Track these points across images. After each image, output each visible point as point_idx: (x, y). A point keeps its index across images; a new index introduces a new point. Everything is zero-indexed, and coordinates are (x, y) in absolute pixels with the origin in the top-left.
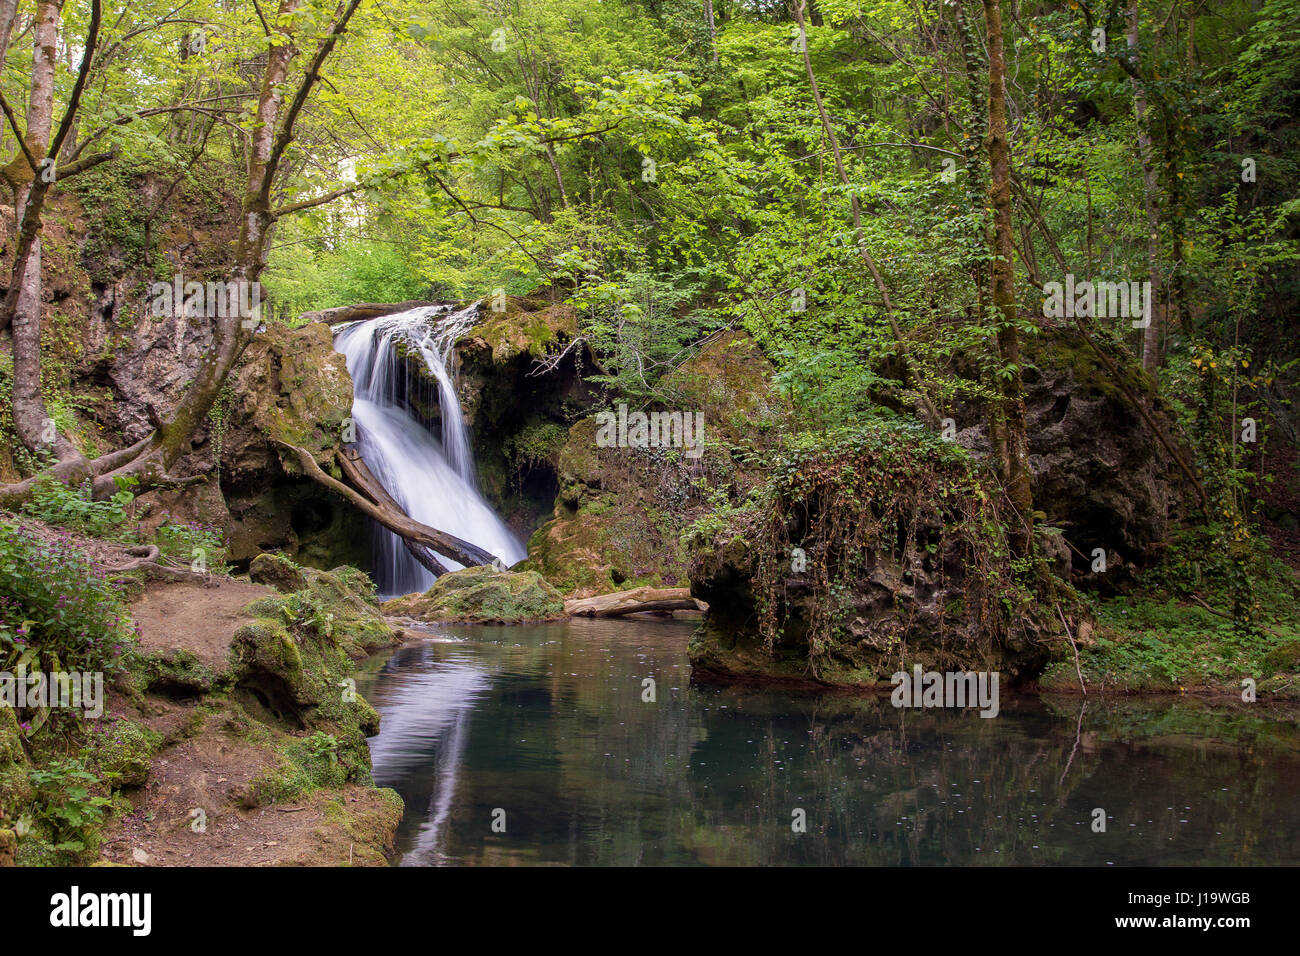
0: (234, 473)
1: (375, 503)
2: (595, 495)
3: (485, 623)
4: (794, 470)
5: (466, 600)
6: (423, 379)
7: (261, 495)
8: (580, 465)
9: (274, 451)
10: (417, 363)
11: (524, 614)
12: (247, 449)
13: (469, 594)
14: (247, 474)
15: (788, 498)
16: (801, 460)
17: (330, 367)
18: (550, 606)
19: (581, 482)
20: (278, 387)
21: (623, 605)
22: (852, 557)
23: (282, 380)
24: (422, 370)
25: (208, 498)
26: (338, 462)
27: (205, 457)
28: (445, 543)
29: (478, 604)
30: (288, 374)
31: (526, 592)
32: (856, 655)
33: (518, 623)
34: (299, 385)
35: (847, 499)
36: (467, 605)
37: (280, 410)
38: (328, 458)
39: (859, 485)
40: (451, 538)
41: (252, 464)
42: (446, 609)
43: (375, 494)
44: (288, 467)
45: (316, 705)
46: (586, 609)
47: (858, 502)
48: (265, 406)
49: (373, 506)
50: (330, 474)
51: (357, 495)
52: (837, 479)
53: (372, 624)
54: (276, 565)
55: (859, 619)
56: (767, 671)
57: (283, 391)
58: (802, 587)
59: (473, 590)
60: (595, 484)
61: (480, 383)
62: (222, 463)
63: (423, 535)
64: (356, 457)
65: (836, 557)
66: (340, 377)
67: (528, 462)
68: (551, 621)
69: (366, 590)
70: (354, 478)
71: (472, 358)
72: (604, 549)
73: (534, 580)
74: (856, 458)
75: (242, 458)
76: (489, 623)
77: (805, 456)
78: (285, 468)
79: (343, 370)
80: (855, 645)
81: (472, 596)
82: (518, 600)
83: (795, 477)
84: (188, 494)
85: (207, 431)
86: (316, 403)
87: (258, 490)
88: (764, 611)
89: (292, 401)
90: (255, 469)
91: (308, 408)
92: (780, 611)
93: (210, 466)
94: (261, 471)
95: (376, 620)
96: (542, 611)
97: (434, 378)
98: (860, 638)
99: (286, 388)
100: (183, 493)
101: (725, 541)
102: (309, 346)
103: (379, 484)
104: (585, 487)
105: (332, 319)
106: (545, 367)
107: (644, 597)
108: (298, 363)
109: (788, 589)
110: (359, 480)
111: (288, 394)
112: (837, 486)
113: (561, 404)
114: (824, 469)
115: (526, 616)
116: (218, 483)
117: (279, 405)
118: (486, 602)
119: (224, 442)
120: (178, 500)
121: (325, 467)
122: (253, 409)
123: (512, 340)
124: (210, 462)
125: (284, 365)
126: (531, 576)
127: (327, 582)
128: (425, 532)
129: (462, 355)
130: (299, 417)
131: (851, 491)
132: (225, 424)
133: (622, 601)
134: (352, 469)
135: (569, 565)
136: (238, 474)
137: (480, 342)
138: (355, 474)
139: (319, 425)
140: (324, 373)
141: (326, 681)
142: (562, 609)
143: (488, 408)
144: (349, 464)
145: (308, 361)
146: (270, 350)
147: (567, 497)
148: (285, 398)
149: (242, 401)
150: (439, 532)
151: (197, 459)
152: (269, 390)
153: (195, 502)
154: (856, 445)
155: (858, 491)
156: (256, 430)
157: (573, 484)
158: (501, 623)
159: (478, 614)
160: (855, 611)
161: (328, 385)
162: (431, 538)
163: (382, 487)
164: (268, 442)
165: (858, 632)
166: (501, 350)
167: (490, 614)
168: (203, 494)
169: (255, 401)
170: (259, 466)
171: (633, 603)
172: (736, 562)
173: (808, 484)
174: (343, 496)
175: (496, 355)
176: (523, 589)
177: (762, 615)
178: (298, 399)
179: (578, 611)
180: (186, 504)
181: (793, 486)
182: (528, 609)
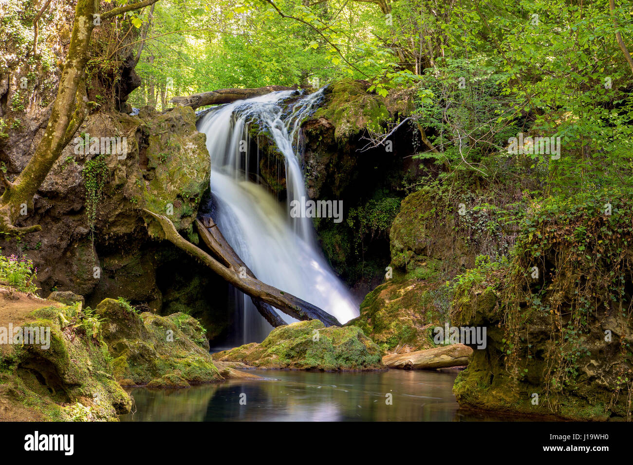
0: (107, 237)
1: (227, 265)
2: (422, 261)
3: (308, 370)
4: (533, 229)
5: (292, 349)
6: (271, 155)
7: (131, 256)
8: (409, 234)
9: (140, 217)
10: (268, 140)
11: (343, 363)
12: (118, 215)
13: (295, 343)
14: (118, 237)
15: (528, 254)
16: (540, 221)
17: (191, 145)
18: (368, 358)
19: (410, 249)
20: (146, 162)
21: (437, 360)
22: (583, 305)
23: (149, 156)
24: (270, 148)
25: (85, 258)
26: (196, 229)
27: (82, 223)
28: (287, 302)
29: (302, 353)
30: (154, 151)
31: (345, 344)
32: (590, 392)
33: (337, 371)
34: (164, 161)
35: (578, 255)
36: (293, 353)
37: (147, 183)
38: (187, 225)
39: (590, 243)
40: (292, 298)
41: (121, 230)
42: (274, 356)
43: (227, 259)
44: (152, 233)
45: (80, 385)
46: (404, 363)
47: (589, 258)
48: (133, 179)
49: (224, 268)
50: (188, 240)
51: (210, 258)
52: (571, 238)
53: (199, 362)
54: (117, 308)
55: (593, 361)
56: (517, 407)
57: (150, 165)
58: (543, 332)
59: (298, 341)
60: (420, 251)
61: (325, 159)
62: (95, 227)
63: (268, 295)
64: (212, 224)
65: (570, 306)
66: (199, 154)
67: (370, 234)
68: (368, 371)
69: (196, 334)
70: (210, 243)
71: (317, 136)
72: (426, 310)
73: (355, 333)
74: (589, 219)
75: (113, 224)
76: (312, 369)
77: (544, 217)
78: (149, 233)
79: (203, 148)
80: (589, 384)
81: (297, 345)
82: (338, 350)
83: (534, 236)
84: (69, 254)
85: (84, 199)
86: (177, 178)
87: (127, 253)
88: (509, 352)
89: (158, 174)
90: (125, 234)
91: (171, 180)
92: (523, 353)
93: (86, 231)
94: (129, 235)
95: (202, 359)
96: (360, 361)
97: (281, 155)
98: (592, 378)
99: (153, 163)
100: (64, 253)
101: (479, 292)
102: (173, 126)
103: (232, 249)
104: (412, 253)
105: (196, 102)
106: (372, 144)
107: (457, 354)
108: (163, 142)
109: (531, 334)
110: (215, 245)
111: (154, 169)
112: (570, 244)
113: (401, 179)
114: (560, 229)
115: (345, 365)
116: (92, 245)
117: (145, 177)
118: (309, 352)
119: (98, 210)
120: (60, 258)
121: (183, 233)
122: (122, 182)
123: (352, 120)
124: (86, 227)
125: (151, 143)
126: (352, 330)
127: (161, 325)
128: (270, 292)
129: (308, 134)
130: (162, 188)
131: (582, 248)
132: (99, 193)
133: (436, 355)
134: (208, 235)
135: (394, 323)
136: (110, 238)
137: (324, 122)
138: (210, 239)
139: (179, 196)
140: (186, 150)
141: (88, 369)
142: (379, 361)
143: (333, 182)
144: (205, 231)
145: (173, 140)
146: (138, 130)
147: (396, 263)
148: (151, 173)
149: (113, 175)
150: (282, 293)
151: (75, 224)
152: (137, 165)
153: (74, 262)
154: (589, 208)
155: (590, 248)
156: (125, 199)
157: (402, 251)
158: (322, 370)
159: (302, 362)
160: (589, 354)
161: (188, 161)
162: (275, 298)
163: (233, 252)
164: (135, 210)
165: (590, 373)
166: (343, 128)
167: (311, 362)
168: (80, 255)
169: (124, 174)
170: (128, 231)
171: (446, 358)
172: (487, 311)
173: (545, 242)
174: (199, 258)
175: (337, 134)
176: (343, 341)
177: (508, 356)
178: (162, 174)
179: (397, 364)
180: (66, 263)
181: (533, 243)
182: (347, 359)
